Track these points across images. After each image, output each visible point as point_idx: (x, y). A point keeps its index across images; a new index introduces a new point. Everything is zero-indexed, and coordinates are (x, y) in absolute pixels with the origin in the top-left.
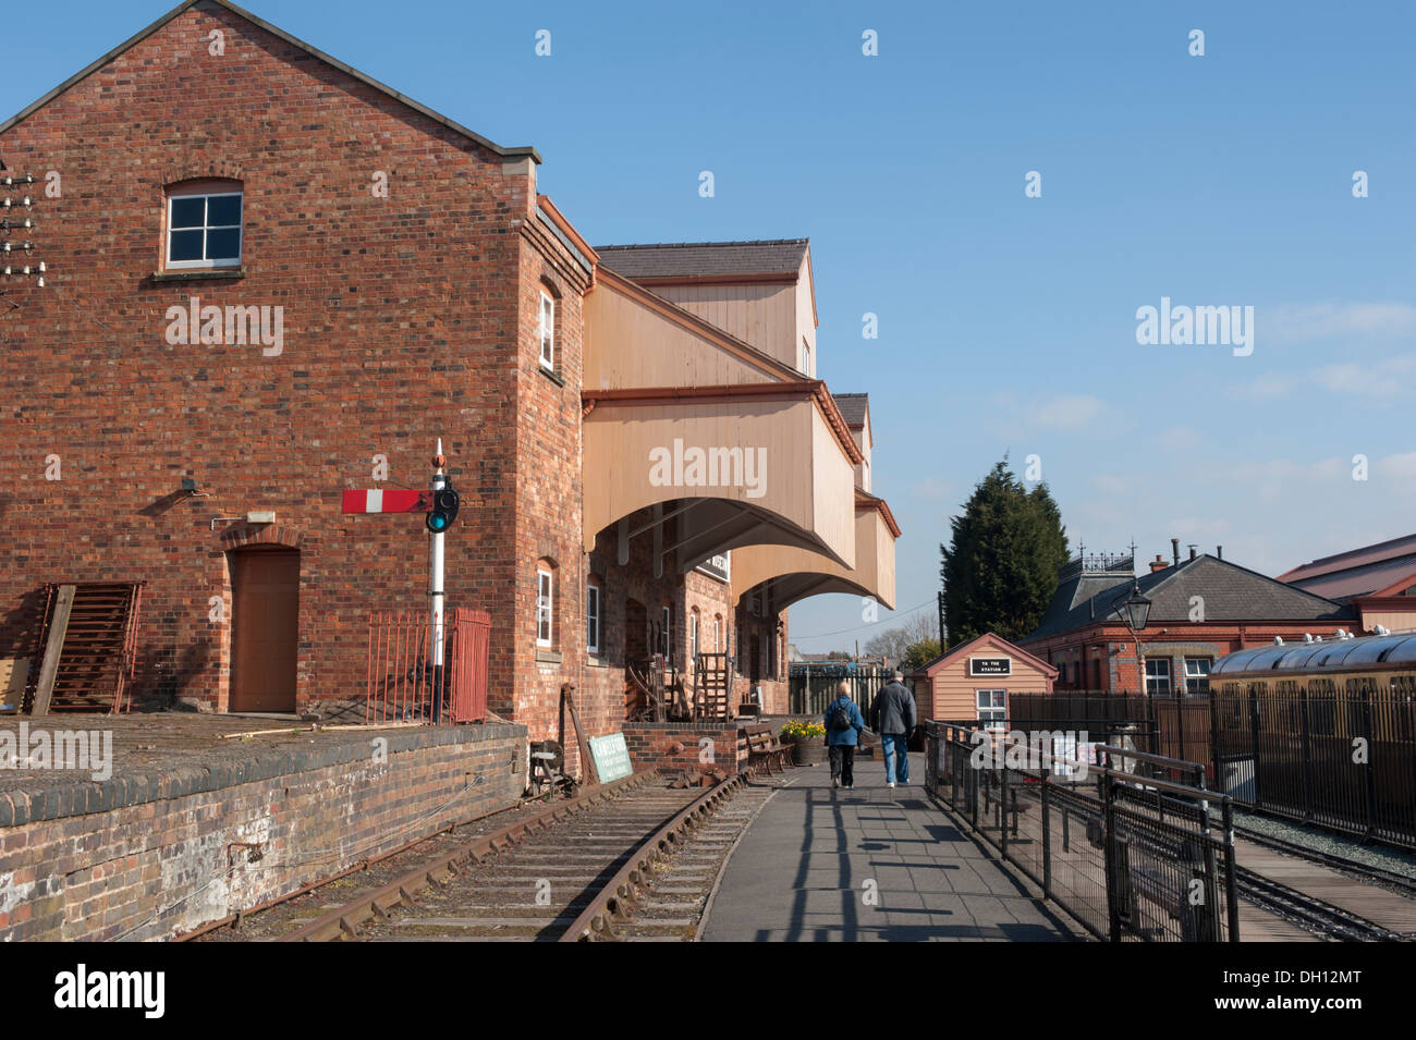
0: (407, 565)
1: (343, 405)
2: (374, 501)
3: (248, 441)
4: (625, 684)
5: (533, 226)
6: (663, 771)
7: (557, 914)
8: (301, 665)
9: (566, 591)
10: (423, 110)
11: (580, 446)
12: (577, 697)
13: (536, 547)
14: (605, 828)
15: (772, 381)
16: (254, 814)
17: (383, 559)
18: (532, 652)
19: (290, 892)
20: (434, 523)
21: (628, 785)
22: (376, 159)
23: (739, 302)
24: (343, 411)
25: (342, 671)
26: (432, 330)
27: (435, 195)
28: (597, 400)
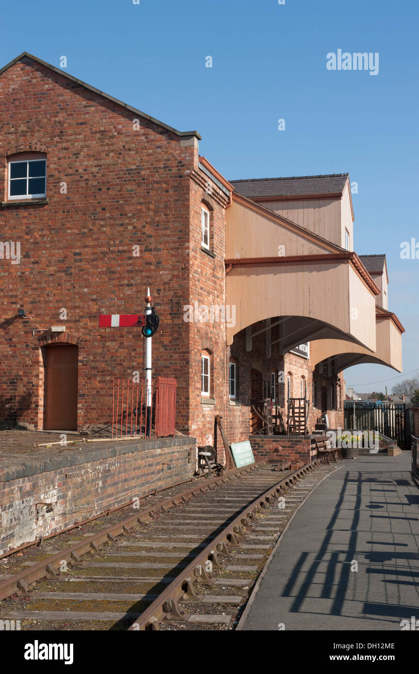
0: (133, 354)
1: (99, 270)
2: (115, 321)
3: (51, 289)
4: (251, 414)
5: (197, 173)
6: (271, 461)
7: (202, 541)
8: (79, 406)
9: (217, 366)
10: (138, 113)
11: (224, 289)
12: (224, 422)
13: (200, 343)
14: (235, 493)
15: (327, 253)
16: (49, 488)
17: (121, 350)
18: (199, 399)
19: (68, 527)
20: (146, 332)
21: (251, 469)
22: (115, 140)
23: (310, 209)
24: (99, 273)
25: (101, 409)
26: (145, 230)
27: (145, 158)
28: (233, 264)
